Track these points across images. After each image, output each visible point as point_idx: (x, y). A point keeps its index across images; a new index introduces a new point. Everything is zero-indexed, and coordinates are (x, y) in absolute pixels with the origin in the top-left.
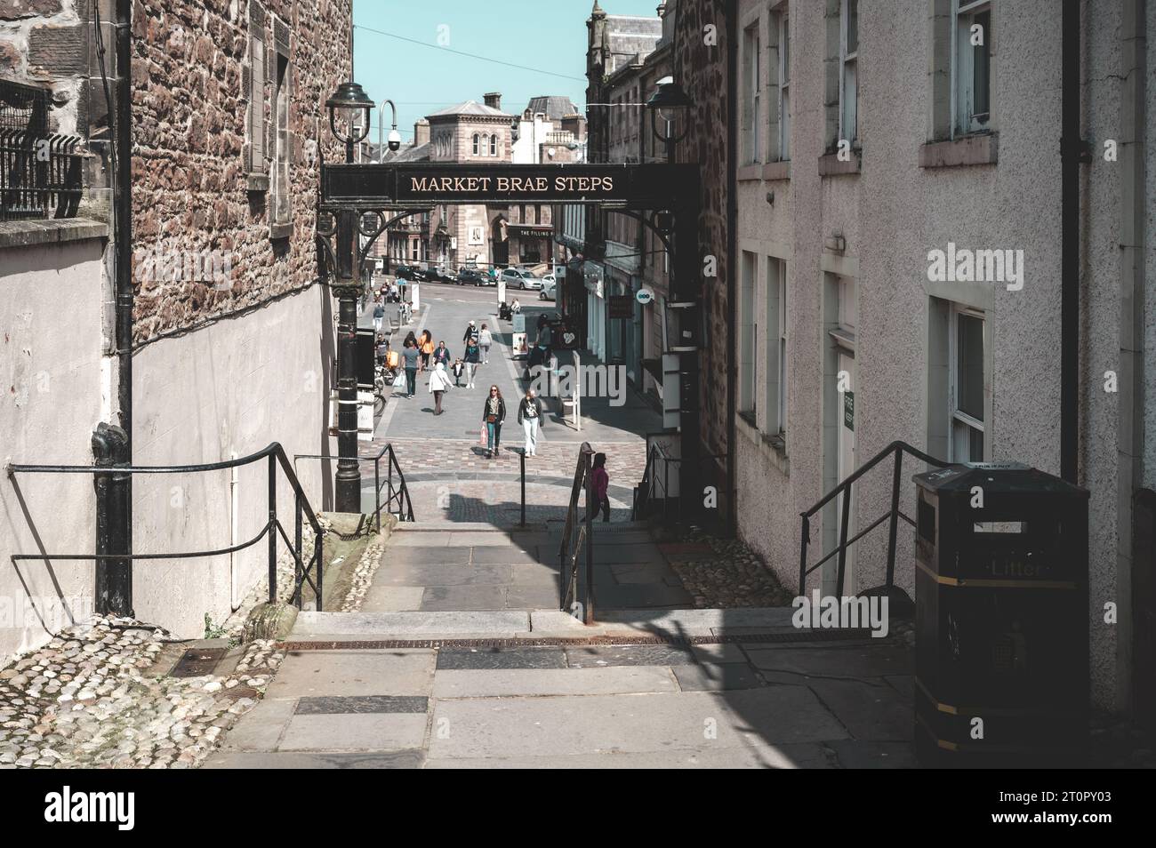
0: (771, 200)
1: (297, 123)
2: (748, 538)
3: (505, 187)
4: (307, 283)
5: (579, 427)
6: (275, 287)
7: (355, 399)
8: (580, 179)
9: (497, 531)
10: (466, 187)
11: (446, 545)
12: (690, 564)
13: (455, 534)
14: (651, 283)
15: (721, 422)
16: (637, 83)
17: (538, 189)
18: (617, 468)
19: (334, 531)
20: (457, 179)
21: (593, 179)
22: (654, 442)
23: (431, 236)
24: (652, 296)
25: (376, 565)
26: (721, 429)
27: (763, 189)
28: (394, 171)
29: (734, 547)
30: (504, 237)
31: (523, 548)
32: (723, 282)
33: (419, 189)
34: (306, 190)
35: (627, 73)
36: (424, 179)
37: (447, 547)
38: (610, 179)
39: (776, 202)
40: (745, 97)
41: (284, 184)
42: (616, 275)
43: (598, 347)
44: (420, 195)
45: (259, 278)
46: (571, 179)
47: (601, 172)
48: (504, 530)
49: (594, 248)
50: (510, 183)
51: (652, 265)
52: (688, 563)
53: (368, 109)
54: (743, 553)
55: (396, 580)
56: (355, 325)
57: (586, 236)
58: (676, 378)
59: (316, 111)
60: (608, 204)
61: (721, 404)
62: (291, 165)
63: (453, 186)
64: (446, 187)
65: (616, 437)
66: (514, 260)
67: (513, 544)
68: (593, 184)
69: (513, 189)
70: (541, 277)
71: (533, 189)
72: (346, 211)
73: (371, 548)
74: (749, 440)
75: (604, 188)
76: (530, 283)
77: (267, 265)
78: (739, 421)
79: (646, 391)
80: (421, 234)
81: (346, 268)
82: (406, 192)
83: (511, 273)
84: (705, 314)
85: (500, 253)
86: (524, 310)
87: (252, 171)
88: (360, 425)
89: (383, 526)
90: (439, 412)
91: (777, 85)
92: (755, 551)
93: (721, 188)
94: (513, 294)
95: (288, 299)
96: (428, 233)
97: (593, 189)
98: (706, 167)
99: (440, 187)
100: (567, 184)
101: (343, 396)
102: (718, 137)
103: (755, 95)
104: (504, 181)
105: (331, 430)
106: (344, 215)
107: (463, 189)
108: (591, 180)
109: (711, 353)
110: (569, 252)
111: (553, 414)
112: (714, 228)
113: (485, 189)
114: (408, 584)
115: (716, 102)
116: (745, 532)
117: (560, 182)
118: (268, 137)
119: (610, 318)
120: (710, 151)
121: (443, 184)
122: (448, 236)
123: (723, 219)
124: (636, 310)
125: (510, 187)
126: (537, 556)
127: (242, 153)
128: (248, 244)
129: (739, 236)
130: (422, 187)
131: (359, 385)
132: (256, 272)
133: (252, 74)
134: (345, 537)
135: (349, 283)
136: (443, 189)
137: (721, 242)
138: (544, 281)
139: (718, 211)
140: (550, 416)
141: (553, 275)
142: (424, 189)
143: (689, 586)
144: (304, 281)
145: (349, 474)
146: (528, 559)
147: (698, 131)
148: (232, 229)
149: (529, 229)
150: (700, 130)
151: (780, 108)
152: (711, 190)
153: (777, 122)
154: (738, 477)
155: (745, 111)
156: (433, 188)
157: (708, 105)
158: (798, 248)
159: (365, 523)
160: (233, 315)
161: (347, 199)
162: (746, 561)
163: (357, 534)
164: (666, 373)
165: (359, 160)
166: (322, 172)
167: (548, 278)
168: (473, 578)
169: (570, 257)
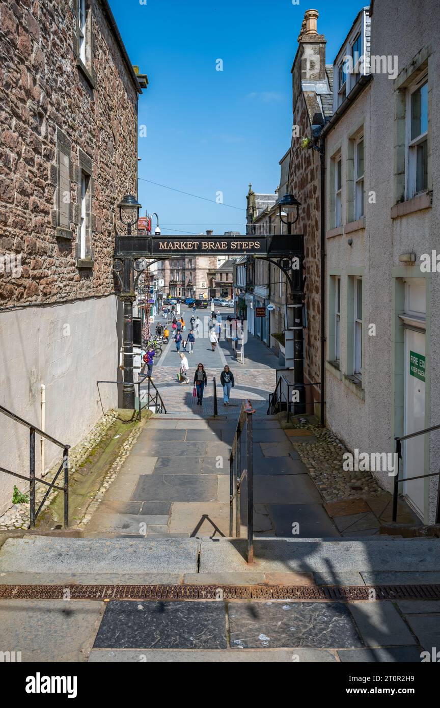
0: (350, 244)
1: (98, 211)
2: (334, 429)
3: (206, 247)
4: (106, 294)
5: (243, 362)
6: (80, 293)
7: (132, 352)
8: (243, 243)
9: (201, 420)
10: (186, 247)
11: (174, 428)
12: (303, 444)
13: (180, 421)
14: (274, 302)
15: (316, 365)
16: (267, 219)
17: (223, 248)
18: (260, 381)
19: (120, 419)
20: (182, 243)
21: (250, 242)
22: (280, 374)
23: (186, 286)
24: (274, 307)
25: (135, 441)
26: (317, 369)
27: (345, 239)
28: (151, 239)
29: (326, 433)
30: (214, 286)
31: (214, 431)
32: (317, 293)
33: (163, 248)
34: (106, 248)
35: (264, 215)
36: (166, 243)
37: (175, 430)
38: (259, 243)
39: (354, 245)
40: (331, 194)
41: (89, 240)
42: (259, 299)
43: (251, 329)
44: (164, 251)
45: (67, 287)
46: (239, 243)
47: (255, 239)
48: (205, 419)
49: (250, 287)
50: (208, 245)
51: (274, 294)
52: (302, 443)
53: (138, 208)
54: (332, 438)
55: (143, 452)
56: (132, 315)
57: (246, 284)
58: (292, 342)
59: (113, 209)
60: (257, 255)
61: (316, 356)
62: (93, 231)
63: (180, 246)
64: (176, 247)
65: (259, 367)
66: (218, 295)
67: (209, 429)
68: (250, 245)
69: (210, 248)
70: (228, 302)
71: (220, 248)
72: (127, 259)
73: (135, 430)
74: (335, 377)
75: (255, 247)
76: (224, 304)
77: (74, 280)
78: (327, 366)
79: (271, 347)
80: (182, 285)
81: (127, 287)
82: (157, 250)
83: (217, 300)
84: (306, 310)
85: (212, 293)
86: (221, 314)
87: (59, 226)
88: (134, 365)
89: (144, 417)
90: (213, 350)
91: (353, 181)
92: (339, 438)
93: (316, 245)
94: (217, 308)
95: (91, 301)
96: (184, 284)
97: (250, 248)
98: (307, 237)
99: (174, 247)
100: (237, 245)
101: (126, 350)
102: (314, 219)
103: (337, 192)
104: (205, 244)
105: (121, 367)
106: (126, 261)
107: (185, 248)
108: (249, 243)
109: (309, 329)
110: (239, 290)
111: (233, 357)
112: (312, 266)
113: (196, 248)
114: (149, 455)
115: (313, 201)
116: (332, 425)
117: (234, 245)
118: (74, 211)
119: (256, 316)
120: (309, 227)
121: (175, 245)
122: (192, 286)
123: (317, 261)
124: (267, 313)
125: (209, 247)
126: (221, 436)
127: (50, 214)
128: (56, 267)
129: (327, 268)
130: (165, 247)
131: (134, 345)
132: (64, 283)
133: (59, 171)
134: (125, 422)
135: (128, 295)
136: (175, 248)
137: (316, 272)
138: (230, 303)
139: (315, 257)
140: (231, 358)
141: (233, 301)
142: (166, 248)
143: (305, 460)
144: (104, 293)
145: (129, 389)
146: (215, 438)
147: (302, 220)
148: (42, 256)
149: (224, 283)
150: (303, 219)
151: (354, 193)
152: (310, 248)
153: (353, 201)
154: (327, 395)
155: (331, 201)
156: (170, 247)
157: (308, 205)
158: (371, 267)
159: (136, 414)
160: (43, 305)
161: (128, 253)
162: (335, 444)
163: (132, 420)
164: (287, 340)
165: (135, 233)
166: (116, 240)
167: (231, 302)
168: (185, 451)
169: (240, 292)
